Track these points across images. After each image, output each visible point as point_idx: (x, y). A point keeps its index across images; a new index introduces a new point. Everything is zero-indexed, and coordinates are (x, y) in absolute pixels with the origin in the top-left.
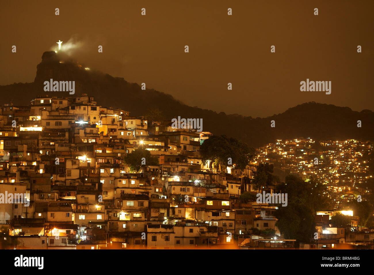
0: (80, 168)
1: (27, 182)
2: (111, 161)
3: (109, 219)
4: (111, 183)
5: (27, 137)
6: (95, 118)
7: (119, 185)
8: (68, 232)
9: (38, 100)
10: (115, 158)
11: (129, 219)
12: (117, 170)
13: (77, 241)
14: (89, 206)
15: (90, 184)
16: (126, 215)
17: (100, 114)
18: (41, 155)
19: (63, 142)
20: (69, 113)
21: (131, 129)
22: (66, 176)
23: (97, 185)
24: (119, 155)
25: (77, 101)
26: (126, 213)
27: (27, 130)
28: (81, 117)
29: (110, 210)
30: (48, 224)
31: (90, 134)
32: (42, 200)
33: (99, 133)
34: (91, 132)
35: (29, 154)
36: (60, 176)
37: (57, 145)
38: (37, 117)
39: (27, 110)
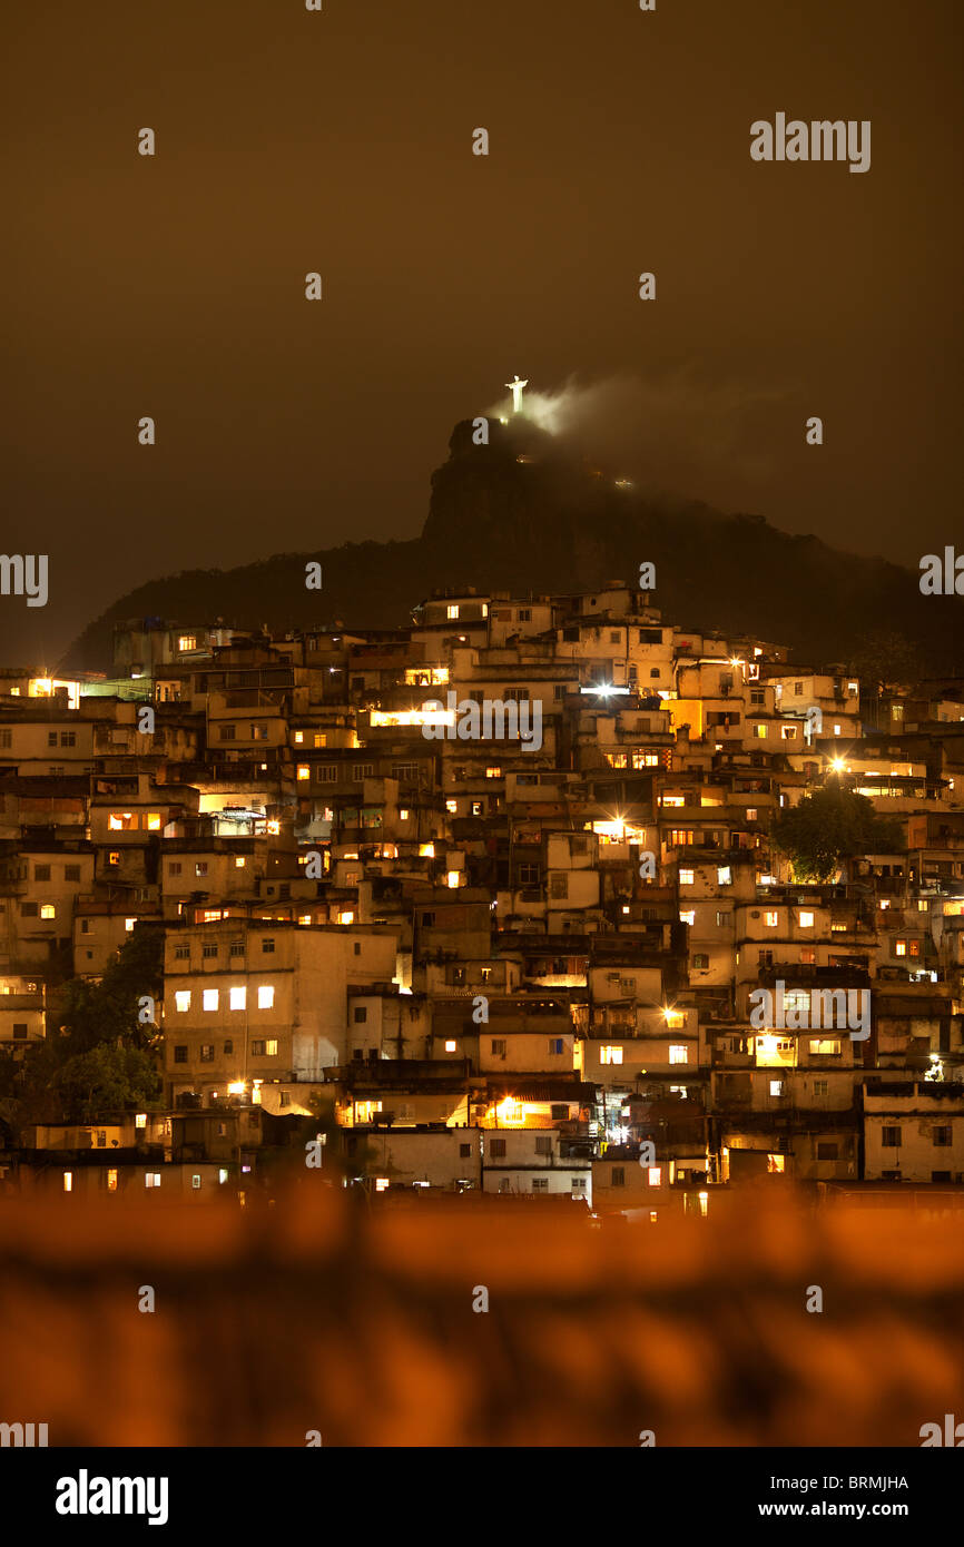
0: (600, 867)
1: (398, 920)
2: (721, 837)
3: (717, 1063)
4: (723, 922)
5: (397, 750)
6: (655, 673)
7: (752, 930)
8: (559, 1112)
9: (436, 608)
10: (735, 827)
11: (791, 1062)
12: (745, 871)
13: (593, 1148)
14: (639, 1011)
15: (641, 929)
16: (780, 1045)
17: (676, 658)
18: (450, 818)
19: (536, 766)
20: (554, 656)
21: (795, 712)
22: (549, 895)
23: (667, 930)
24: (751, 814)
25: (588, 609)
26: (781, 1040)
27: (399, 724)
28: (601, 671)
29: (718, 1027)
30: (483, 1082)
31: (637, 734)
32: (457, 989)
33: (672, 730)
34: (643, 729)
35: (404, 815)
36: (525, 899)
37: (511, 778)
38: (435, 671)
39: (399, 646)
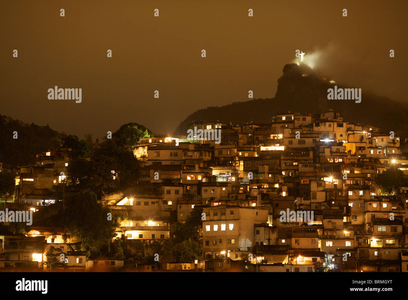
0: (326, 191)
1: (269, 205)
2: (360, 182)
3: (359, 246)
4: (361, 206)
5: (268, 157)
6: (341, 136)
7: (369, 208)
8: (314, 260)
9: (279, 117)
10: (364, 179)
11: (381, 246)
12: (367, 192)
13: (324, 270)
14: (337, 231)
15: (337, 208)
16: (377, 241)
17: (347, 131)
18: (283, 177)
19: (308, 162)
20: (313, 131)
21: (381, 146)
22: (311, 198)
23: (345, 208)
24: (369, 175)
25: (322, 117)
26: (377, 240)
27: (269, 150)
28: (326, 135)
29: (360, 236)
30: (293, 251)
31: (336, 153)
32: (285, 225)
33: (346, 152)
34: (338, 151)
35: (270, 176)
36: (304, 199)
37: (300, 165)
38: (279, 135)
39: (268, 128)
